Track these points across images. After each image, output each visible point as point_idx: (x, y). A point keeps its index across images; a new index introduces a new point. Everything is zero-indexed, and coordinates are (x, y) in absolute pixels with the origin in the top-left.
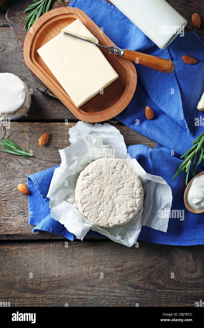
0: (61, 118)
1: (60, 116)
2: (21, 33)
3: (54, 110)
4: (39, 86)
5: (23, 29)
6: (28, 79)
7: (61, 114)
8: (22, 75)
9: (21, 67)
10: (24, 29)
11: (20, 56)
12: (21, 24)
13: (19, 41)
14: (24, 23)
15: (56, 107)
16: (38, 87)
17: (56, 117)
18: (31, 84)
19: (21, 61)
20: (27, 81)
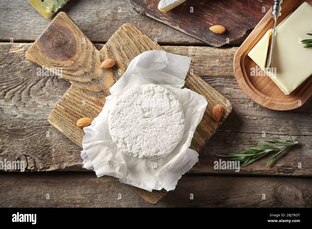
3: (151, 32)
4: (136, 5)
7: (159, 37)
15: (154, 29)
16: (134, 6)
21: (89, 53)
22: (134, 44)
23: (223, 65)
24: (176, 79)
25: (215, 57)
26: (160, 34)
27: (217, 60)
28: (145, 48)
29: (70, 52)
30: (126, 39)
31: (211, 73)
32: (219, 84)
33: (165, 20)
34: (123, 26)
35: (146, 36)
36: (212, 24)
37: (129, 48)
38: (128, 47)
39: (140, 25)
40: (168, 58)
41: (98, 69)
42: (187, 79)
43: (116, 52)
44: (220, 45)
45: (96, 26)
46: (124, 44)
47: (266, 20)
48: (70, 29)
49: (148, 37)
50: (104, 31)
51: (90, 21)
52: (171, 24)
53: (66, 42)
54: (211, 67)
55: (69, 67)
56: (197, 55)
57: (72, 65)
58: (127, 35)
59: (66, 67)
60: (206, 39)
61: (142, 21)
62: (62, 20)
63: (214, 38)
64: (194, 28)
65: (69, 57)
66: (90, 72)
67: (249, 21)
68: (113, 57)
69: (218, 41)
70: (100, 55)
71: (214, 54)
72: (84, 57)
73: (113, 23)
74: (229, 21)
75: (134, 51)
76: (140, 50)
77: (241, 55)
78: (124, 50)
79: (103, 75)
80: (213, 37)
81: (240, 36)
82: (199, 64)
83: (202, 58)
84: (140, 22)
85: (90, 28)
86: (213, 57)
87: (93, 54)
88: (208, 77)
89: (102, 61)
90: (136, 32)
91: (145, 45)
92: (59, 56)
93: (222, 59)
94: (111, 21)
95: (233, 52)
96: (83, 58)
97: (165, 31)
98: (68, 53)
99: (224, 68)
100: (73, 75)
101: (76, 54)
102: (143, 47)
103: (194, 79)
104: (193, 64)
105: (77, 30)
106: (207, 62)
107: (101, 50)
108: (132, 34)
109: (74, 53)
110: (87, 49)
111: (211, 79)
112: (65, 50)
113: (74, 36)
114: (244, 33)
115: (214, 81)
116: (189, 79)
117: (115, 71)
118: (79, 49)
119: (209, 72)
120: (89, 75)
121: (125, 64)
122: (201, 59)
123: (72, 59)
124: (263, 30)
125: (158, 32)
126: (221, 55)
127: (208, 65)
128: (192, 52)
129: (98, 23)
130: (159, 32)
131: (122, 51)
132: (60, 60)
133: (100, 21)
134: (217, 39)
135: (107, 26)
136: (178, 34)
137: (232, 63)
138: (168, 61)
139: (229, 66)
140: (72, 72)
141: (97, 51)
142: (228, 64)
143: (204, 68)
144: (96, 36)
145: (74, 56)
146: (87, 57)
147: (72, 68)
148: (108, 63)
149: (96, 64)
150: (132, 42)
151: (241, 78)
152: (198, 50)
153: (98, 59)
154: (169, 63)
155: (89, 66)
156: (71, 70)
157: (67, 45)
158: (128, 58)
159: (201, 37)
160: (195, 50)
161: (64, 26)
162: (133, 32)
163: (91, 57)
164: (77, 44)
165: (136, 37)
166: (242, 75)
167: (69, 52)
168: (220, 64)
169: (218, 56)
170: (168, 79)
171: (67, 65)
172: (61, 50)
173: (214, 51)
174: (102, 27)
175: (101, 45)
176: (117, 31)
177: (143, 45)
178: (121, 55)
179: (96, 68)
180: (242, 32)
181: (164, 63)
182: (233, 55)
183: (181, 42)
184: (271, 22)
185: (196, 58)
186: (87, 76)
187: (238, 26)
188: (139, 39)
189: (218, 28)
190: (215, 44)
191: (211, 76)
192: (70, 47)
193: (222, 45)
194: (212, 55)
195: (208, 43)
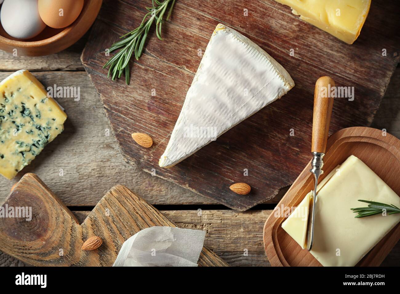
0: (162, 203)
1: (161, 200)
2: (102, 82)
3: (152, 191)
4: (129, 158)
5: (105, 77)
6: (114, 146)
7: (162, 197)
8: (105, 140)
9: (103, 129)
10: (108, 76)
11: (101, 112)
12: (103, 70)
13: (101, 95)
14: (107, 67)
15: (155, 187)
16: (127, 159)
17: (155, 201)
18: (117, 154)
19: (103, 120)
20: (112, 150)
21: (66, 229)
22: (127, 214)
23: (249, 236)
24: (186, 262)
25: (238, 225)
26: (163, 193)
27: (242, 230)
28: (143, 219)
29: (41, 229)
30: (117, 208)
31: (233, 248)
32: (245, 263)
33: (170, 177)
34: (112, 190)
35: (143, 202)
36: (233, 181)
37: (121, 219)
38: (119, 219)
39: (137, 182)
40: (174, 235)
41: (79, 251)
42: (201, 260)
43: (104, 226)
44: (245, 210)
45: (76, 186)
46: (115, 214)
47: (304, 178)
48: (40, 197)
49: (146, 204)
50: (87, 191)
51: (68, 180)
52: (177, 182)
53: (34, 215)
54: (233, 239)
55: (39, 249)
56: (214, 222)
57: (43, 247)
58: (118, 202)
59: (34, 250)
60: (225, 201)
61: (140, 177)
62: (29, 184)
63: (236, 200)
64: (208, 186)
65: (39, 236)
66: (69, 256)
67: (282, 176)
68: (99, 233)
69: (242, 204)
70: (81, 231)
71: (237, 221)
72: (60, 234)
73: (99, 181)
74: (256, 177)
75: (127, 223)
76: (136, 222)
77: (272, 226)
78: (114, 223)
79: (87, 259)
80: (234, 198)
81: (271, 197)
82: (217, 235)
83: (221, 227)
84: (136, 178)
85: (69, 189)
86: (235, 226)
87: (71, 229)
88: (230, 253)
89: (84, 239)
90: (131, 198)
91: (142, 215)
92: (25, 235)
93: (248, 228)
94: (96, 177)
95: (262, 218)
96: (58, 237)
97: (171, 189)
98: (38, 230)
99: (250, 240)
100: (45, 260)
101: (49, 231)
102: (140, 218)
103: (210, 260)
104: (209, 235)
105: (49, 198)
106: (228, 232)
107: (83, 224)
108: (125, 201)
109: (46, 231)
110: (64, 223)
111: (234, 255)
112: (33, 227)
113: (45, 207)
114: (276, 192)
115: (238, 259)
116: (204, 260)
117: (102, 252)
118: (53, 223)
119: (231, 246)
120: (67, 260)
121: (116, 242)
122: (219, 229)
123: (43, 238)
124: (301, 191)
125: (161, 191)
126: (247, 223)
127: (229, 236)
128: (207, 219)
129: (80, 181)
130: (163, 190)
131: (111, 224)
132: (27, 241)
133: (81, 178)
134: (241, 201)
135: (91, 185)
136: (188, 193)
137: (262, 233)
138: (174, 239)
139: (257, 237)
140: (43, 257)
141: (77, 226)
142: (257, 234)
143: (224, 241)
144: (77, 200)
145: (46, 234)
146: (63, 235)
147: (43, 251)
148: (92, 244)
149: (77, 244)
150: (125, 211)
151: (274, 257)
152: (215, 216)
153: (79, 236)
154: (176, 240)
155: (67, 247)
156: (42, 254)
157: (36, 219)
158: (120, 233)
159: (218, 198)
160: (212, 216)
161: (32, 193)
162: (126, 197)
163: (69, 234)
164: (50, 218)
165: (129, 204)
166: (276, 253)
167: (38, 228)
168: (246, 234)
169: (243, 224)
170: (174, 263)
171: (36, 247)
172: (28, 227)
173: (236, 216)
174: (85, 187)
175: (83, 212)
176: (104, 196)
177: (139, 215)
178: (111, 230)
179: (76, 249)
180: (273, 192)
181: (168, 241)
182: (262, 222)
183: (193, 204)
184: (311, 179)
185: (213, 228)
186: (63, 261)
187: (268, 182)
188: (134, 206)
189: (241, 188)
190: (238, 208)
191: (234, 252)
192: (40, 222)
193: (248, 208)
194: (234, 222)
195: (229, 206)
